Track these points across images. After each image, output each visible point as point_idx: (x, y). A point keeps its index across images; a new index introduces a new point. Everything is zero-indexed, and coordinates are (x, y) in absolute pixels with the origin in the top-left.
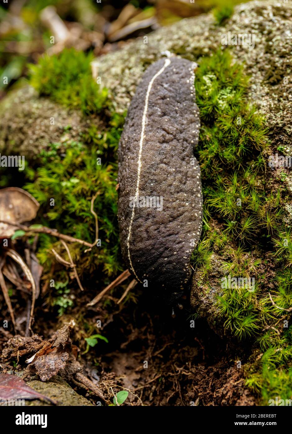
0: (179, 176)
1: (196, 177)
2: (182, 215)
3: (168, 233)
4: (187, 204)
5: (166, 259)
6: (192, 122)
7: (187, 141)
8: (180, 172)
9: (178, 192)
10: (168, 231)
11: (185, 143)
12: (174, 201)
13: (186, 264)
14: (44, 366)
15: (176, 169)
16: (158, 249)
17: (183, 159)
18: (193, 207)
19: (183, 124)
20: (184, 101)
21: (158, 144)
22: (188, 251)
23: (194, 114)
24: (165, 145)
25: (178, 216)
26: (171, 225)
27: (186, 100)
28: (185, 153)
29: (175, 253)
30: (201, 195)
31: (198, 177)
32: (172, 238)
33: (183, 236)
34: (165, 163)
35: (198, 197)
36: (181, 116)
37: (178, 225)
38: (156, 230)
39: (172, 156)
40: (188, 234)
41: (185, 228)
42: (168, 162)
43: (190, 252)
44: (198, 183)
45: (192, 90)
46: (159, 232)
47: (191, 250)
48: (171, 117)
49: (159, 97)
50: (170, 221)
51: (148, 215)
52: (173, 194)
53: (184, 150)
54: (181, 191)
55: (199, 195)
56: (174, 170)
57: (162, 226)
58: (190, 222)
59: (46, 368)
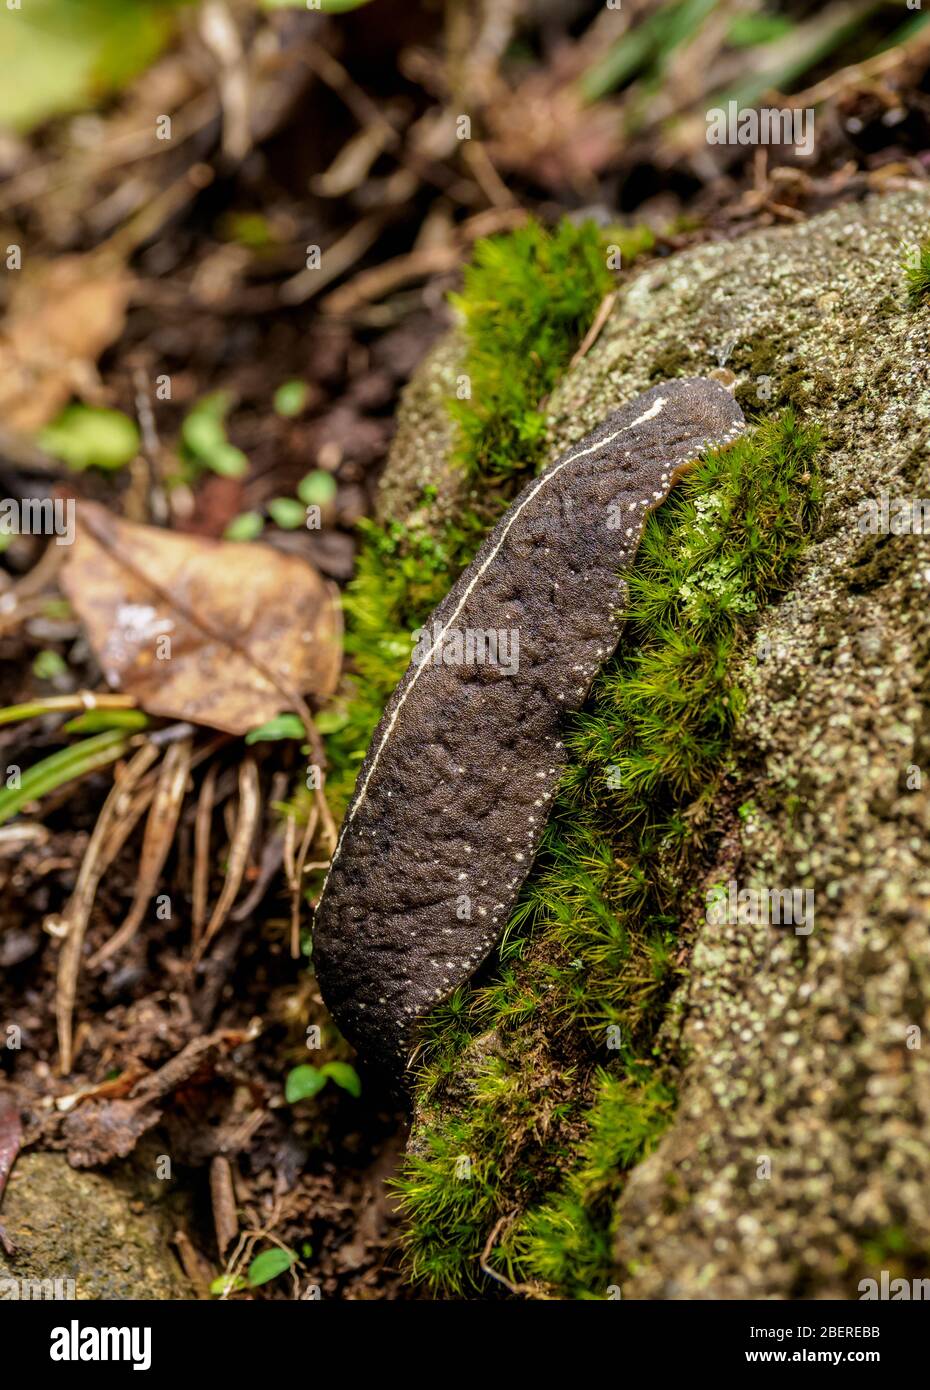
0: (472, 791)
1: (531, 802)
2: (438, 902)
3: (378, 941)
4: (463, 876)
5: (362, 1006)
6: (588, 636)
7: (544, 691)
8: (481, 781)
9: (448, 838)
10: (381, 936)
11: (538, 695)
12: (427, 860)
13: (401, 1042)
14: (89, 1130)
15: (470, 768)
16: (348, 971)
17: (510, 744)
18: (481, 889)
19: (552, 640)
20: (590, 567)
21: (453, 684)
22: (409, 1010)
23: (605, 612)
24: (471, 690)
25: (423, 905)
26: (396, 922)
27: (598, 564)
28: (526, 726)
29: (382, 1001)
30: (527, 856)
31: (538, 803)
32: (386, 957)
33: (414, 961)
34: (446, 745)
35: (514, 861)
36: (560, 612)
37: (413, 928)
38: (355, 920)
39: (476, 729)
40: (433, 962)
41: (429, 941)
42: (455, 744)
43: (414, 1013)
44: (531, 819)
45: (629, 540)
46: (362, 928)
47: (418, 1008)
48: (528, 610)
49: (529, 537)
50: (395, 911)
51: (356, 872)
52: (431, 840)
53: (521, 719)
54: (461, 835)
55: (520, 857)
56: (461, 770)
57: (374, 916)
58: (453, 928)
59: (90, 1136)
